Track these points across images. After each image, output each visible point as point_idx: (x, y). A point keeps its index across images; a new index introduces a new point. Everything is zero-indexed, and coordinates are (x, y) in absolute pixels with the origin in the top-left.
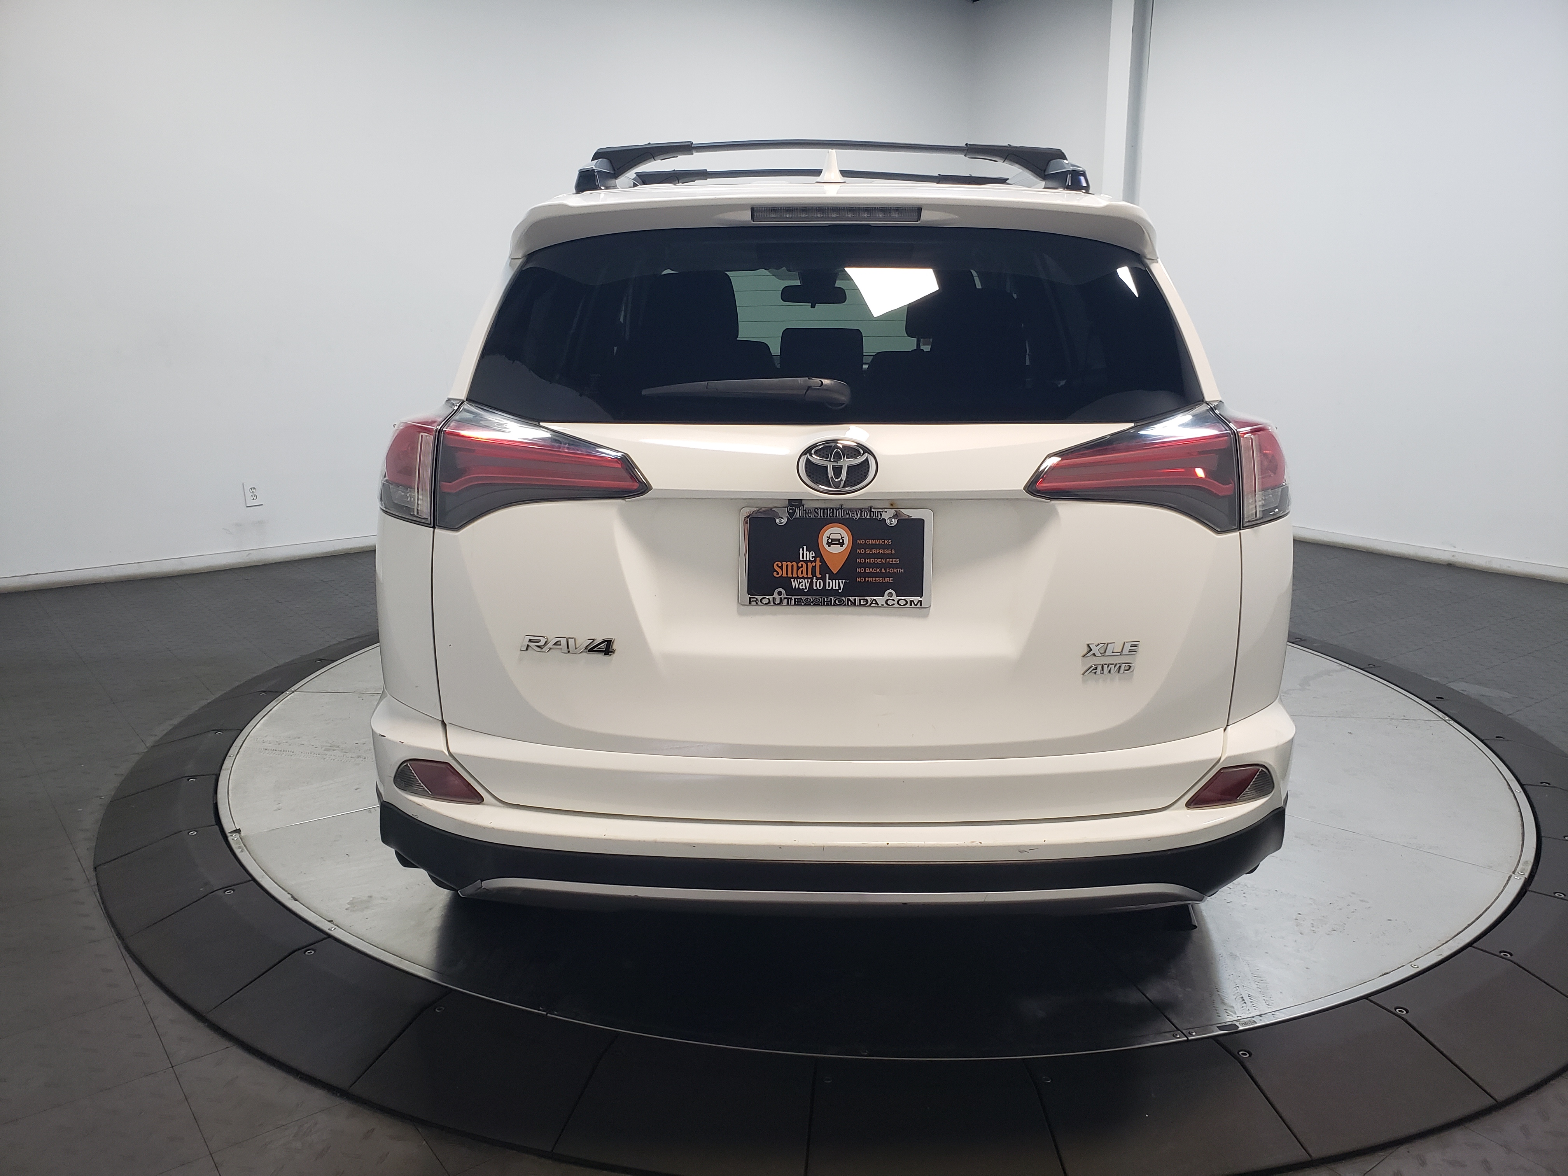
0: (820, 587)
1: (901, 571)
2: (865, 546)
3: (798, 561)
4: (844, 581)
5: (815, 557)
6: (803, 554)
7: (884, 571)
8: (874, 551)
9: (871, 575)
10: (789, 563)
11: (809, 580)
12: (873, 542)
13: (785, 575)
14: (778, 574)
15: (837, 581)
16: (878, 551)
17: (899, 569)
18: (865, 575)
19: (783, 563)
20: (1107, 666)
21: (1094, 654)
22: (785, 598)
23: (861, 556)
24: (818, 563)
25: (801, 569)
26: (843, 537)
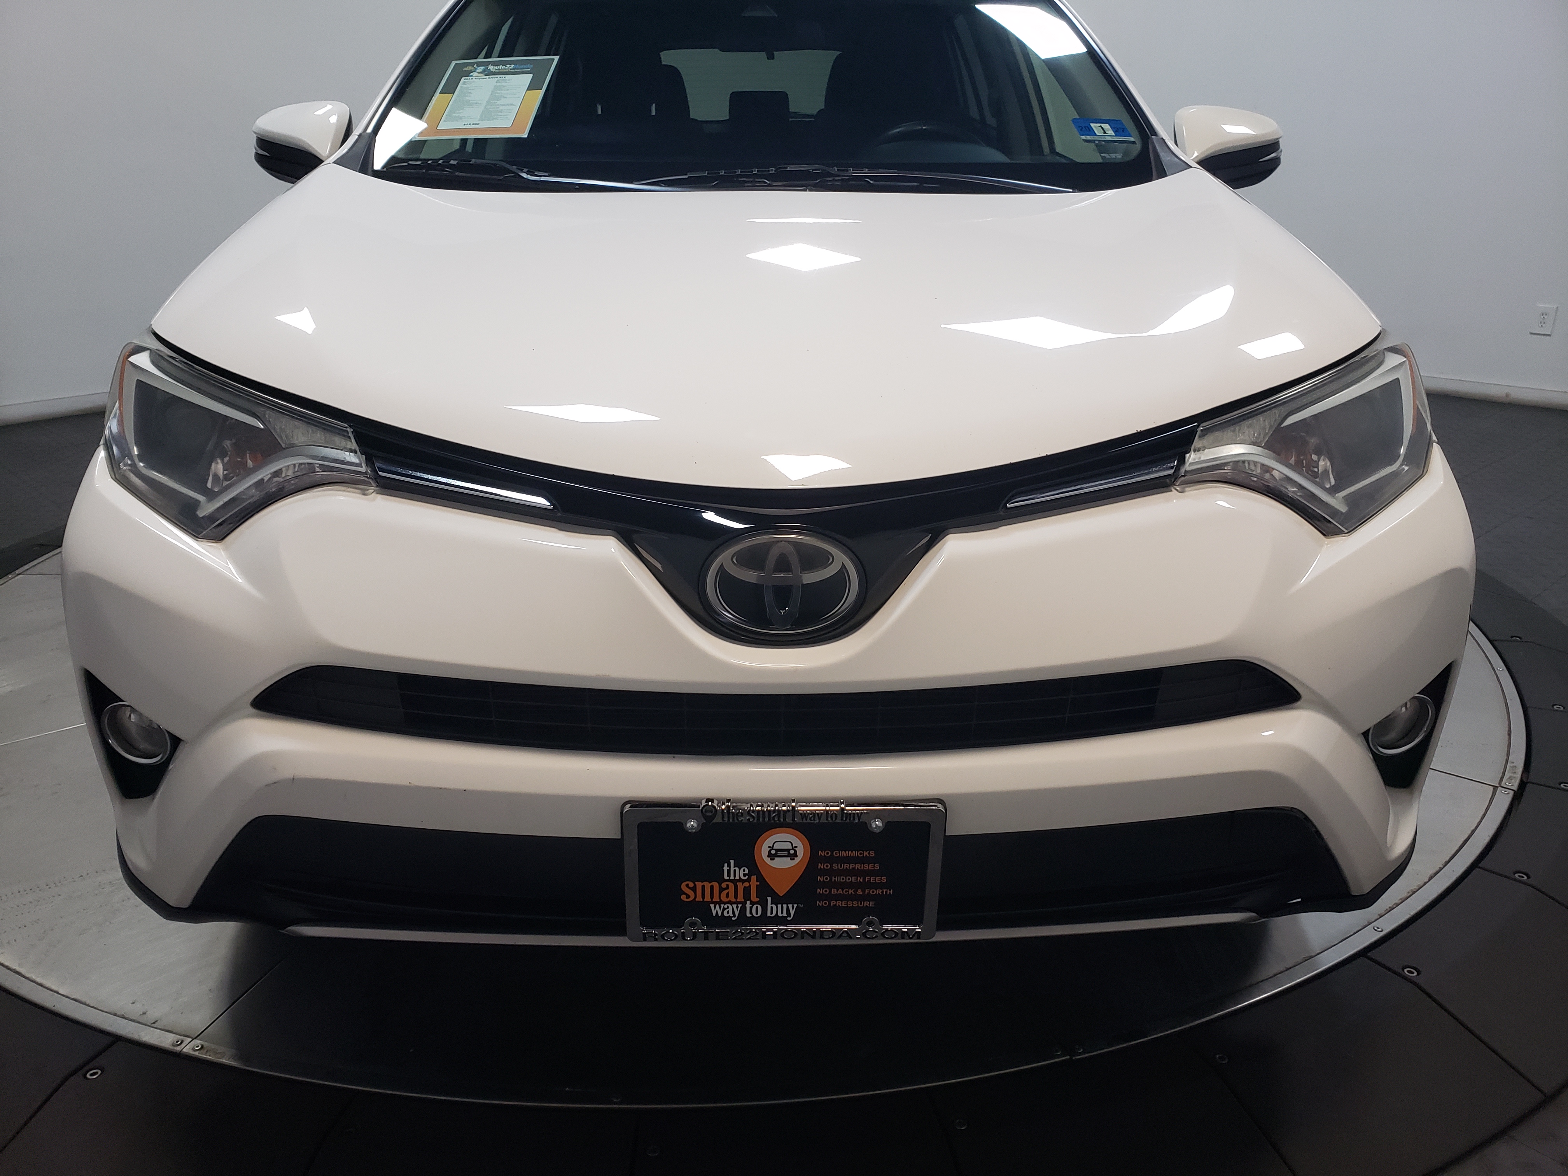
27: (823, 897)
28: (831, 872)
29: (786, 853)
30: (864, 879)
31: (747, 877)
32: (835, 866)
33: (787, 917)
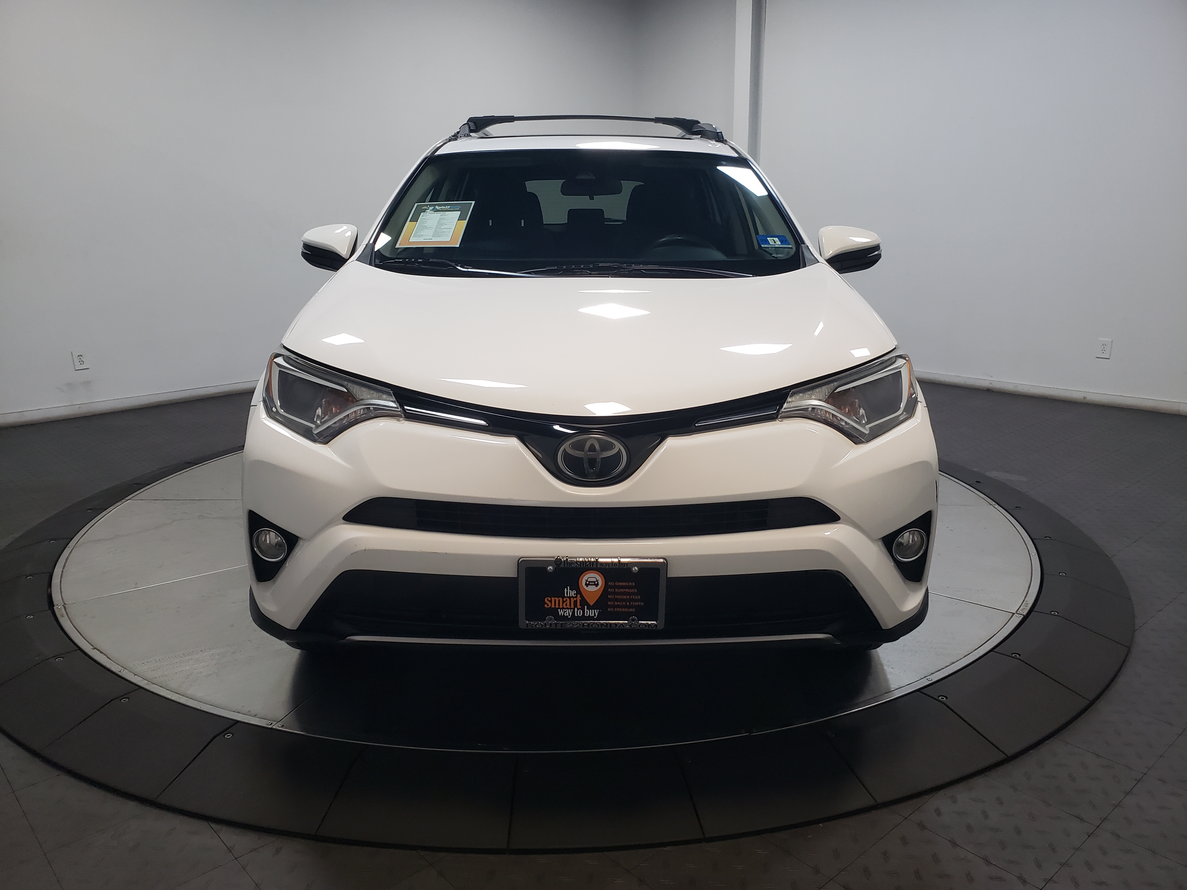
27: (610, 606)
28: (615, 593)
29: (593, 583)
30: (630, 597)
31: (575, 595)
32: (616, 590)
33: (594, 617)
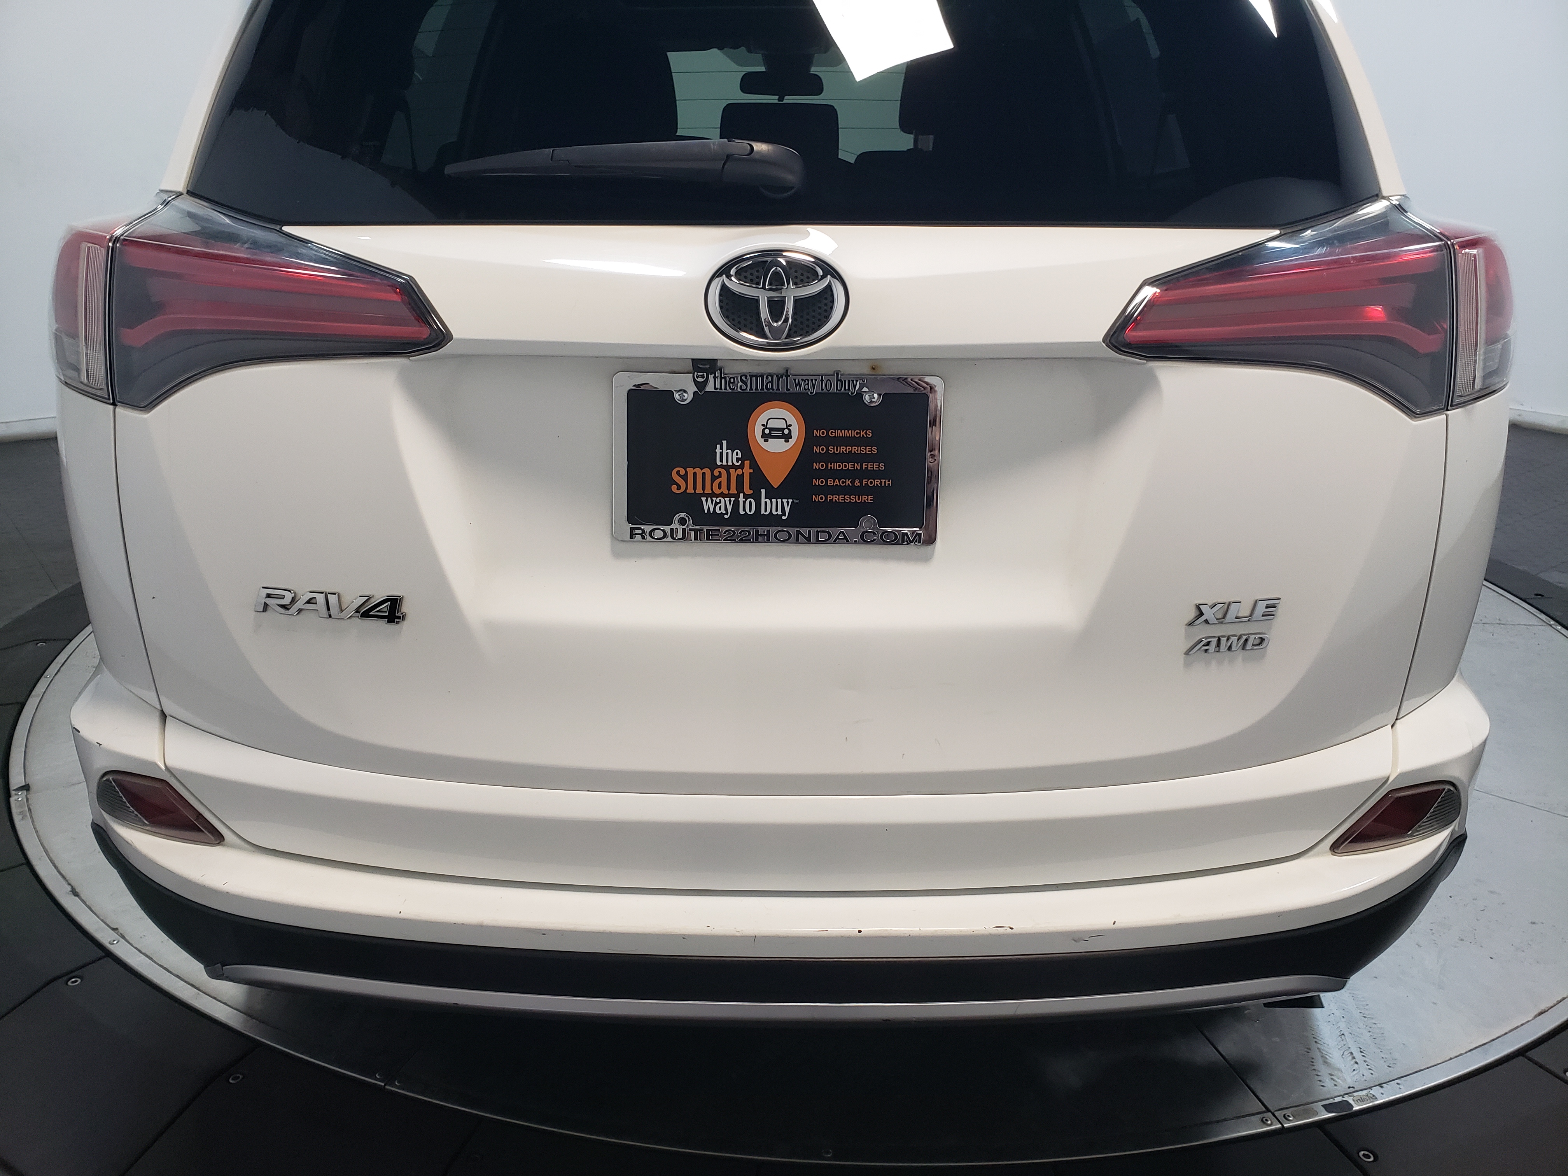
0: (750, 511)
1: (887, 483)
2: (828, 441)
3: (713, 466)
4: (790, 501)
5: (742, 459)
6: (721, 454)
7: (859, 484)
8: (842, 449)
9: (836, 490)
10: (697, 470)
11: (732, 499)
12: (840, 433)
13: (690, 490)
14: (679, 488)
15: (779, 501)
16: (849, 449)
17: (883, 480)
18: (826, 490)
19: (688, 469)
20: (1225, 639)
21: (1206, 621)
22: (690, 530)
23: (819, 458)
24: (747, 470)
25: (718, 480)
26: (790, 425)
